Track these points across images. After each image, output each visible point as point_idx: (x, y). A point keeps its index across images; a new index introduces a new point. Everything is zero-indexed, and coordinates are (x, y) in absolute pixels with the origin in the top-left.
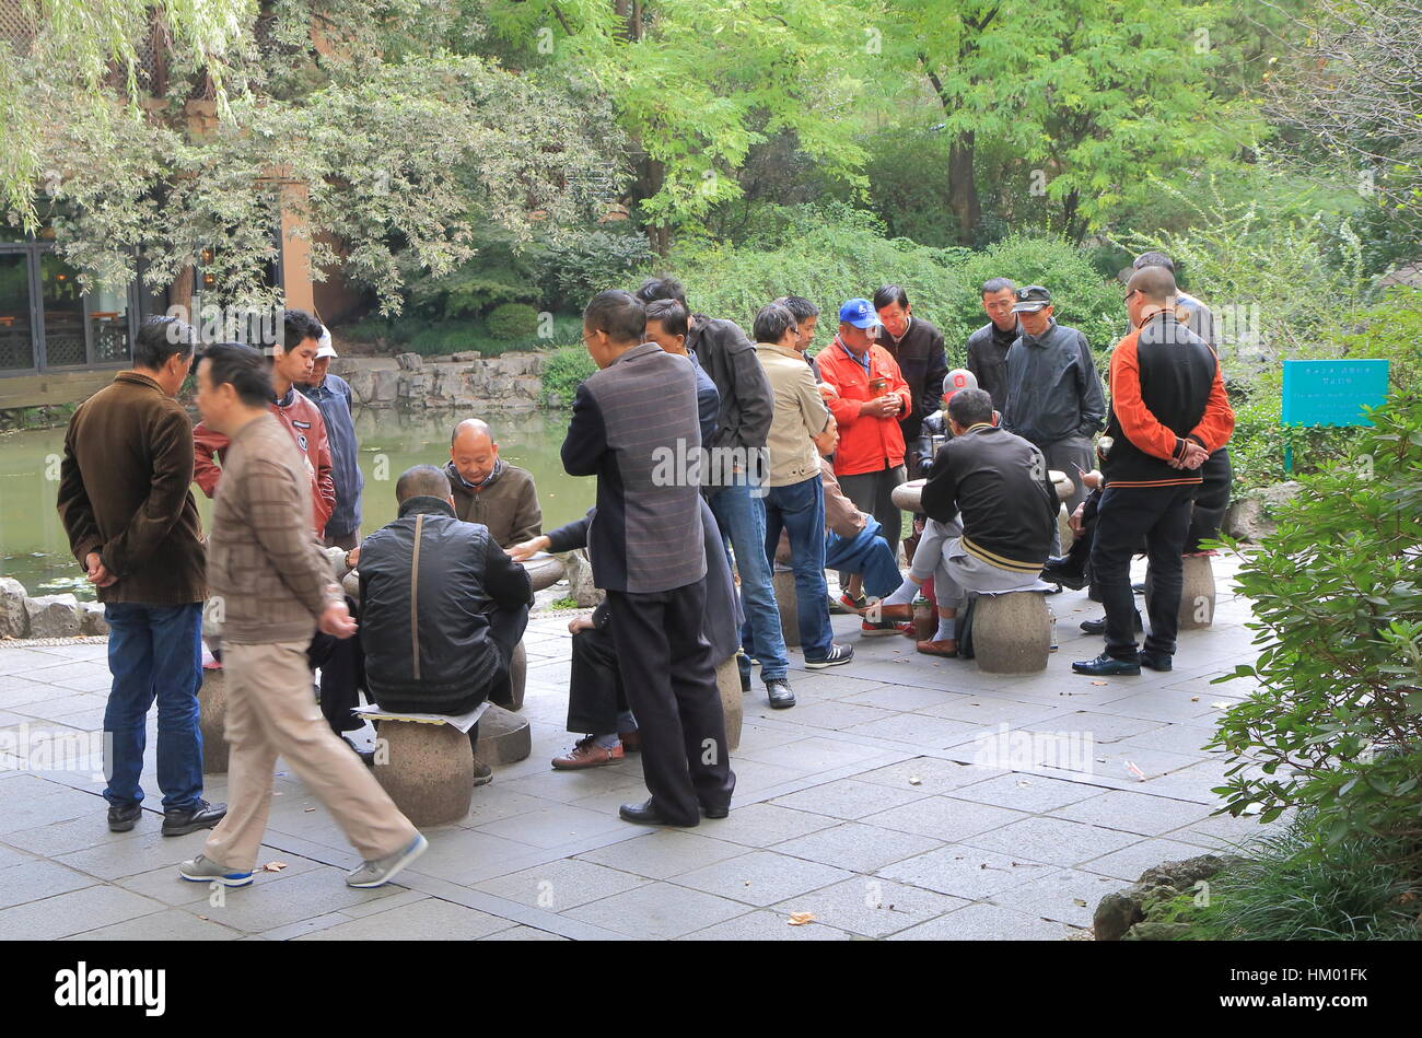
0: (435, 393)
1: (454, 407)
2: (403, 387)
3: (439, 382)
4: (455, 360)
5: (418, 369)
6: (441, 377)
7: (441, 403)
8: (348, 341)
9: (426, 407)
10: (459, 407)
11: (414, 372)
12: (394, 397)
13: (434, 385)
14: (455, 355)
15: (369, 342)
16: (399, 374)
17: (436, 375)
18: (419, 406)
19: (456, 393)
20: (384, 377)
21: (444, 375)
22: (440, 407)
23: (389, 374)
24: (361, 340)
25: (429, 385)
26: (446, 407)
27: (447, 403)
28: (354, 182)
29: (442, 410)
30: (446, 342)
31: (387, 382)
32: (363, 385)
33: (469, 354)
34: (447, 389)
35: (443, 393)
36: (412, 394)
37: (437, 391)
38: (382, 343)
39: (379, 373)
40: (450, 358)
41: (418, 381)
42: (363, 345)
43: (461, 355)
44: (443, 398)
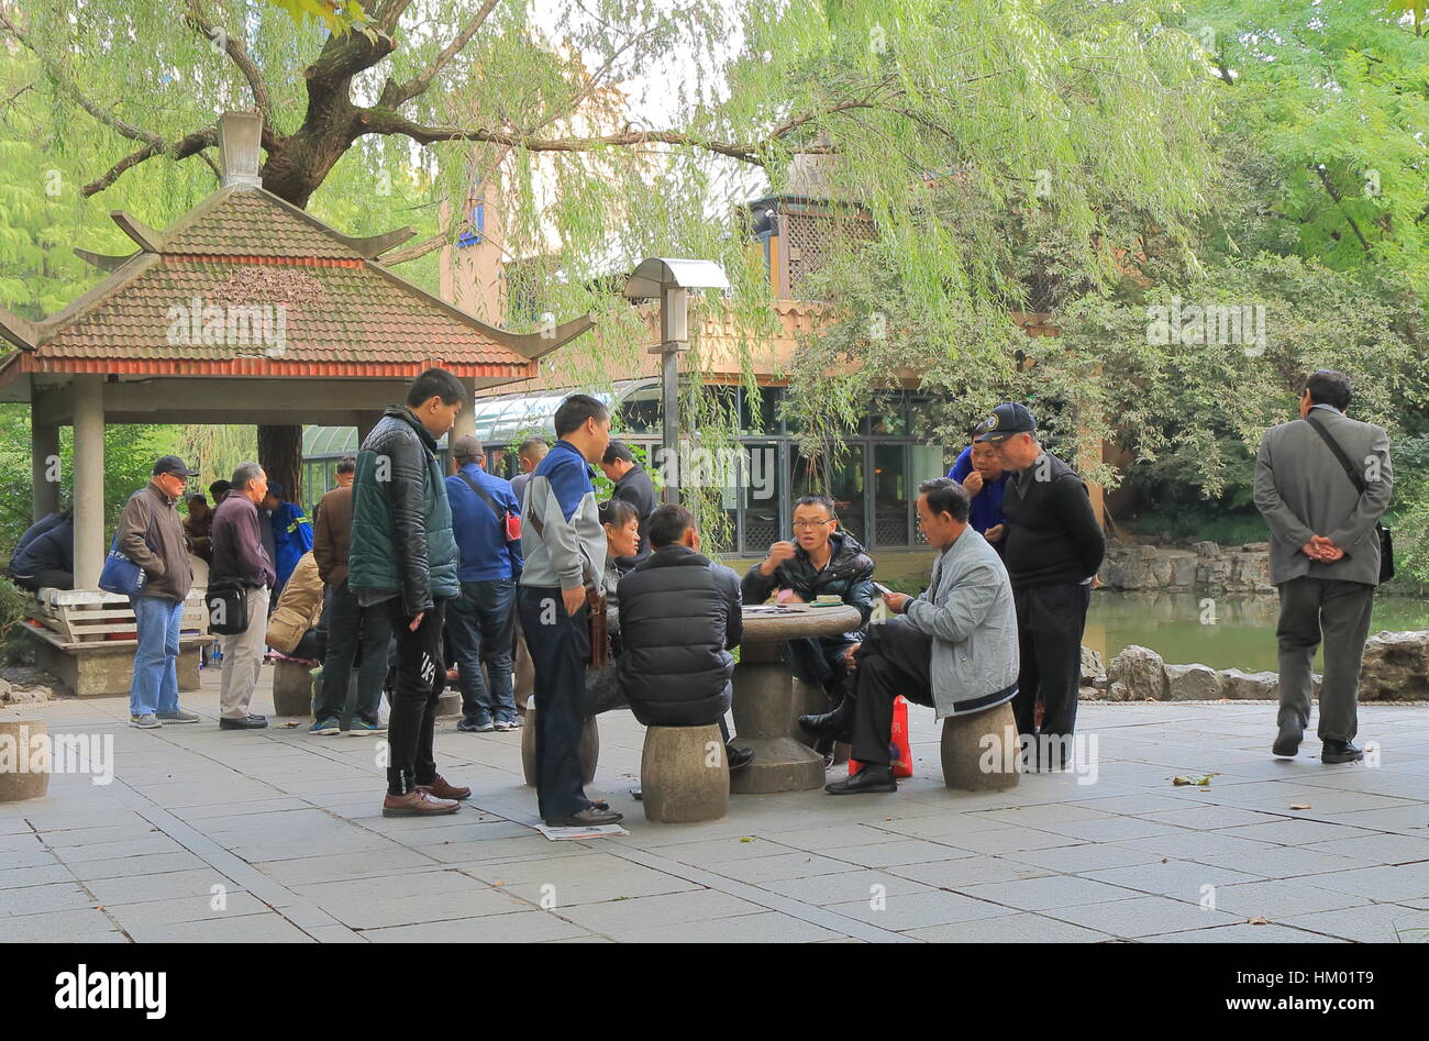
0: (1235, 578)
1: (1254, 591)
2: (1202, 573)
3: (1238, 568)
4: (1246, 550)
5: (1216, 557)
6: (1240, 563)
7: (1241, 588)
8: (1132, 534)
9: (1225, 591)
10: (1259, 592)
11: (1213, 559)
12: (1193, 583)
13: (1233, 571)
14: (1246, 545)
15: (1153, 535)
16: (1196, 562)
17: (1235, 562)
18: (1218, 590)
19: (1255, 578)
20: (1183, 563)
21: (1243, 561)
22: (1241, 592)
23: (1188, 562)
24: (1145, 533)
25: (1228, 571)
26: (1246, 592)
27: (1246, 588)
28: (1182, 369)
29: (1241, 595)
30: (1236, 534)
31: (1186, 568)
32: (1161, 570)
33: (1258, 545)
34: (1247, 574)
35: (1242, 579)
36: (1211, 579)
37: (1236, 577)
38: (1167, 535)
39: (1176, 560)
40: (1240, 548)
41: (1218, 567)
42: (1147, 537)
43: (1252, 546)
44: (1243, 583)
